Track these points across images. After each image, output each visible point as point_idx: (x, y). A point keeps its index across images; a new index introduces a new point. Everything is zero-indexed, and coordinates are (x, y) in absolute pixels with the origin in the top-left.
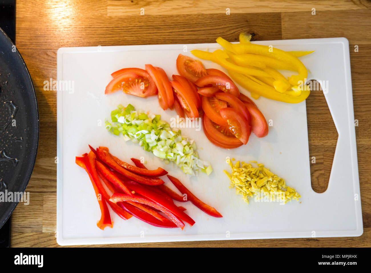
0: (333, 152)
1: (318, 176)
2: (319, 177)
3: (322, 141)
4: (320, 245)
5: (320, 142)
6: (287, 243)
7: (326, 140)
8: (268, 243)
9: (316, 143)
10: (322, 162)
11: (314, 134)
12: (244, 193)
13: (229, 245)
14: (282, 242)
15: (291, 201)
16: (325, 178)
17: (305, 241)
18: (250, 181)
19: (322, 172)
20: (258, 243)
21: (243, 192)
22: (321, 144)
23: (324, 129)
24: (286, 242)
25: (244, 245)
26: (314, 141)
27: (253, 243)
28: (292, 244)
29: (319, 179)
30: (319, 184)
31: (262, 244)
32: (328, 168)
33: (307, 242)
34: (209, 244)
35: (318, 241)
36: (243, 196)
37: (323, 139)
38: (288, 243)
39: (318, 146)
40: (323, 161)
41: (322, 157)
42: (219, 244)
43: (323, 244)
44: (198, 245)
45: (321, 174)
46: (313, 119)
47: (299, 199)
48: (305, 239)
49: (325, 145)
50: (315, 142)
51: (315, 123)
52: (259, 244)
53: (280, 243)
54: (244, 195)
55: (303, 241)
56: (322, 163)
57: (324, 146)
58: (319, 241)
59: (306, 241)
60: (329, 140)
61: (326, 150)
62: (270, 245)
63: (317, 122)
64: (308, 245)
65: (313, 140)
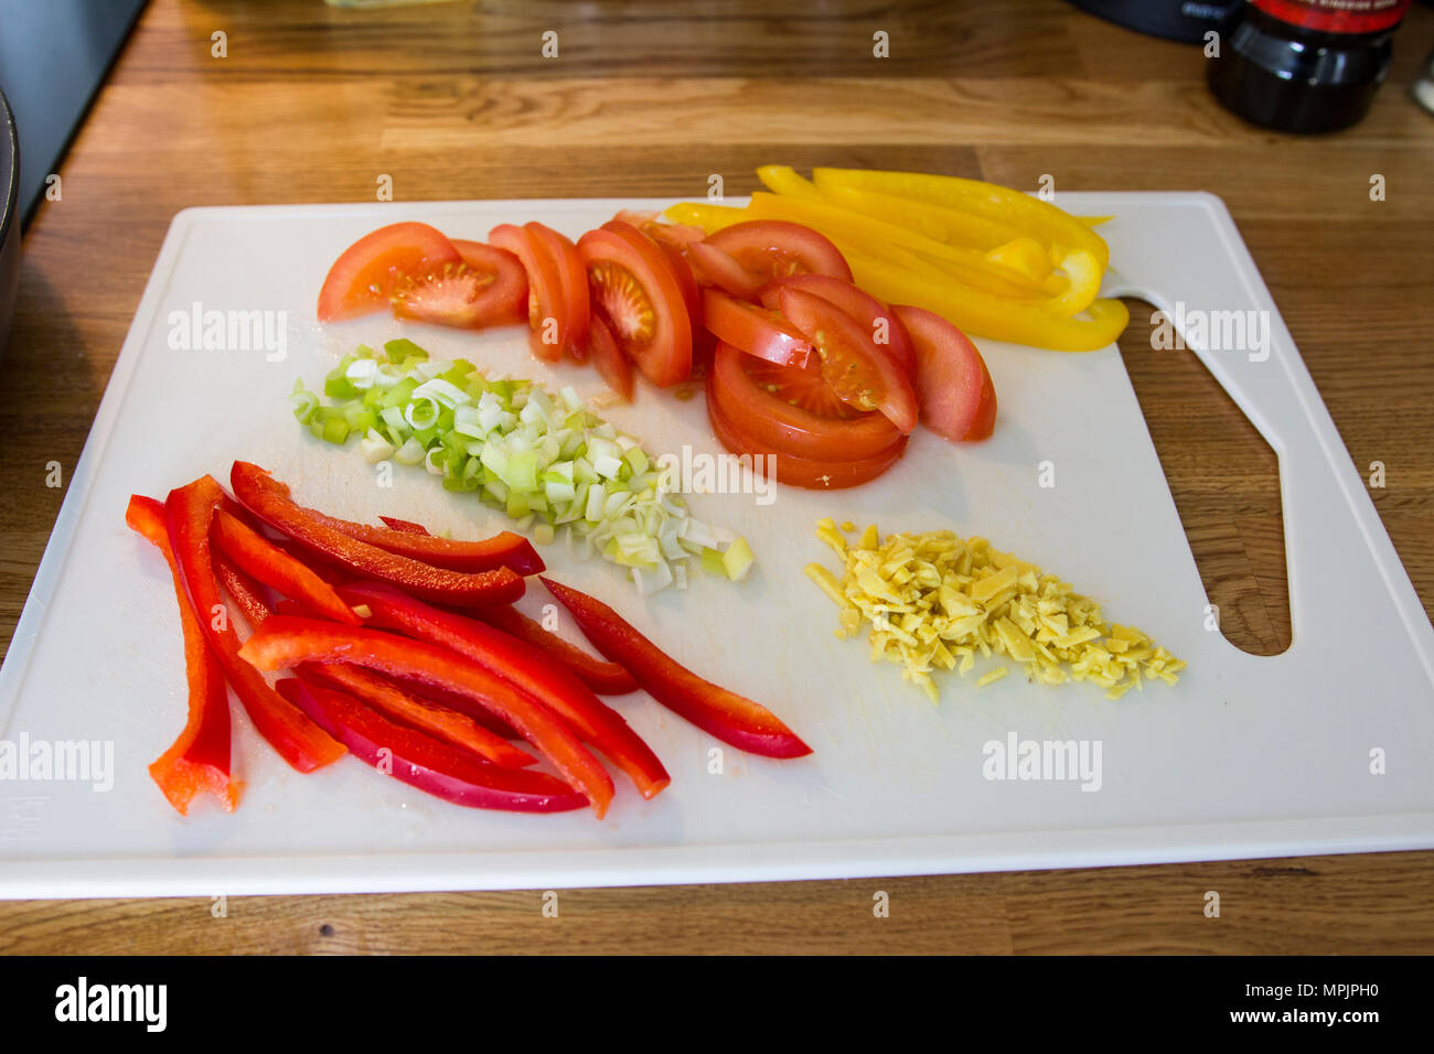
0: (1276, 512)
1: (1238, 599)
2: (1240, 602)
3: (1218, 478)
4: (1330, 895)
5: (1209, 481)
6: (1160, 893)
7: (1232, 475)
8: (1060, 895)
9: (1195, 484)
10: (1240, 549)
11: (1178, 456)
12: (908, 647)
13: (852, 907)
14: (1129, 887)
15: (1140, 688)
16: (1266, 606)
17: (1247, 876)
18: (936, 589)
19: (1251, 584)
20: (1005, 894)
21: (905, 644)
22: (1214, 487)
23: (1212, 441)
24: (1154, 886)
25: (931, 907)
26: (1181, 479)
27: (982, 895)
28: (1187, 893)
29: (1242, 609)
30: (1246, 628)
31: (1025, 898)
32: (1270, 570)
33: (1259, 881)
34: (742, 901)
35: (1314, 878)
36: (908, 661)
37: (1217, 472)
38: (1163, 889)
39: (1202, 493)
40: (1240, 544)
41: (1234, 531)
42: (797, 901)
43: (1340, 889)
44: (684, 906)
45: (1247, 592)
46: (1160, 409)
47: (1175, 673)
48: (1248, 871)
49: (1231, 489)
50: (1190, 482)
51: (1172, 420)
52: (1015, 899)
53: (1118, 891)
54: (910, 656)
55: (1241, 881)
56: (1240, 553)
57: (1227, 493)
58: (1319, 878)
59: (1249, 880)
60: (1243, 475)
61: (1242, 507)
62: (1070, 903)
63: (1175, 417)
64: (1265, 896)
65: (1180, 476)
